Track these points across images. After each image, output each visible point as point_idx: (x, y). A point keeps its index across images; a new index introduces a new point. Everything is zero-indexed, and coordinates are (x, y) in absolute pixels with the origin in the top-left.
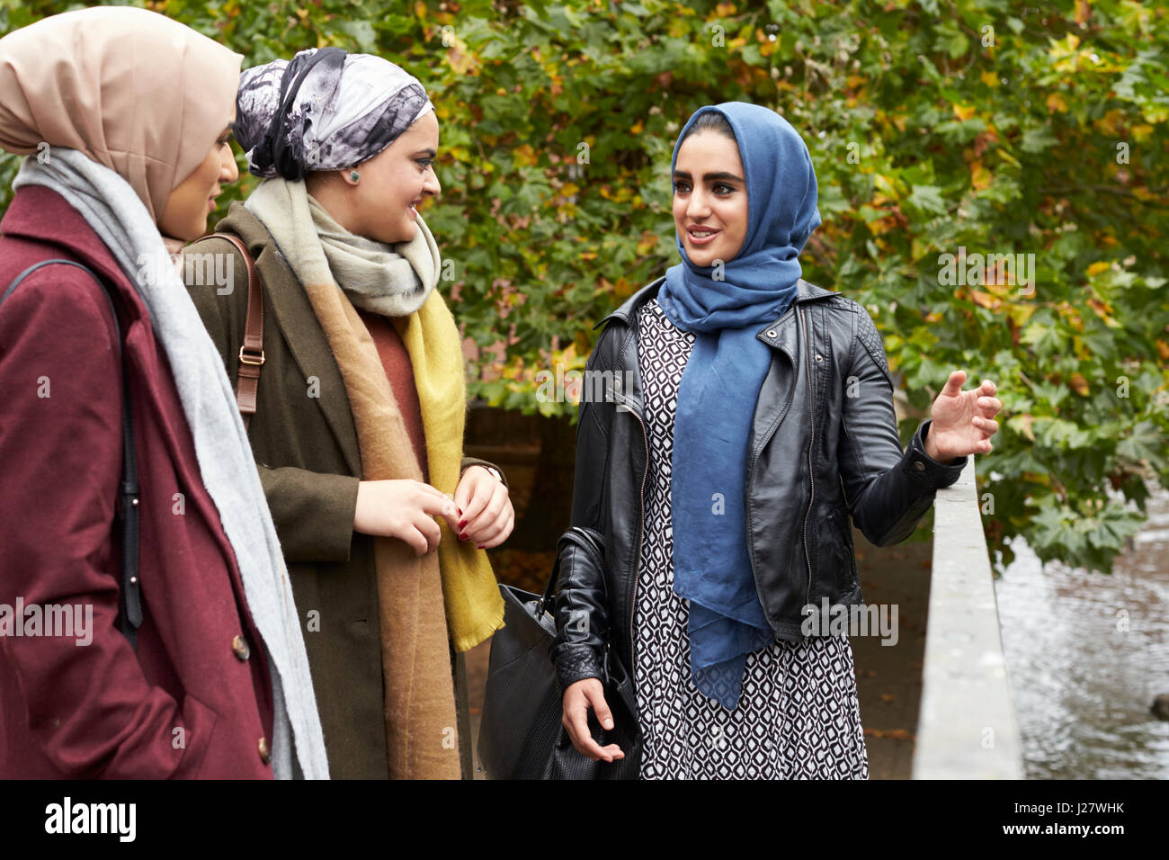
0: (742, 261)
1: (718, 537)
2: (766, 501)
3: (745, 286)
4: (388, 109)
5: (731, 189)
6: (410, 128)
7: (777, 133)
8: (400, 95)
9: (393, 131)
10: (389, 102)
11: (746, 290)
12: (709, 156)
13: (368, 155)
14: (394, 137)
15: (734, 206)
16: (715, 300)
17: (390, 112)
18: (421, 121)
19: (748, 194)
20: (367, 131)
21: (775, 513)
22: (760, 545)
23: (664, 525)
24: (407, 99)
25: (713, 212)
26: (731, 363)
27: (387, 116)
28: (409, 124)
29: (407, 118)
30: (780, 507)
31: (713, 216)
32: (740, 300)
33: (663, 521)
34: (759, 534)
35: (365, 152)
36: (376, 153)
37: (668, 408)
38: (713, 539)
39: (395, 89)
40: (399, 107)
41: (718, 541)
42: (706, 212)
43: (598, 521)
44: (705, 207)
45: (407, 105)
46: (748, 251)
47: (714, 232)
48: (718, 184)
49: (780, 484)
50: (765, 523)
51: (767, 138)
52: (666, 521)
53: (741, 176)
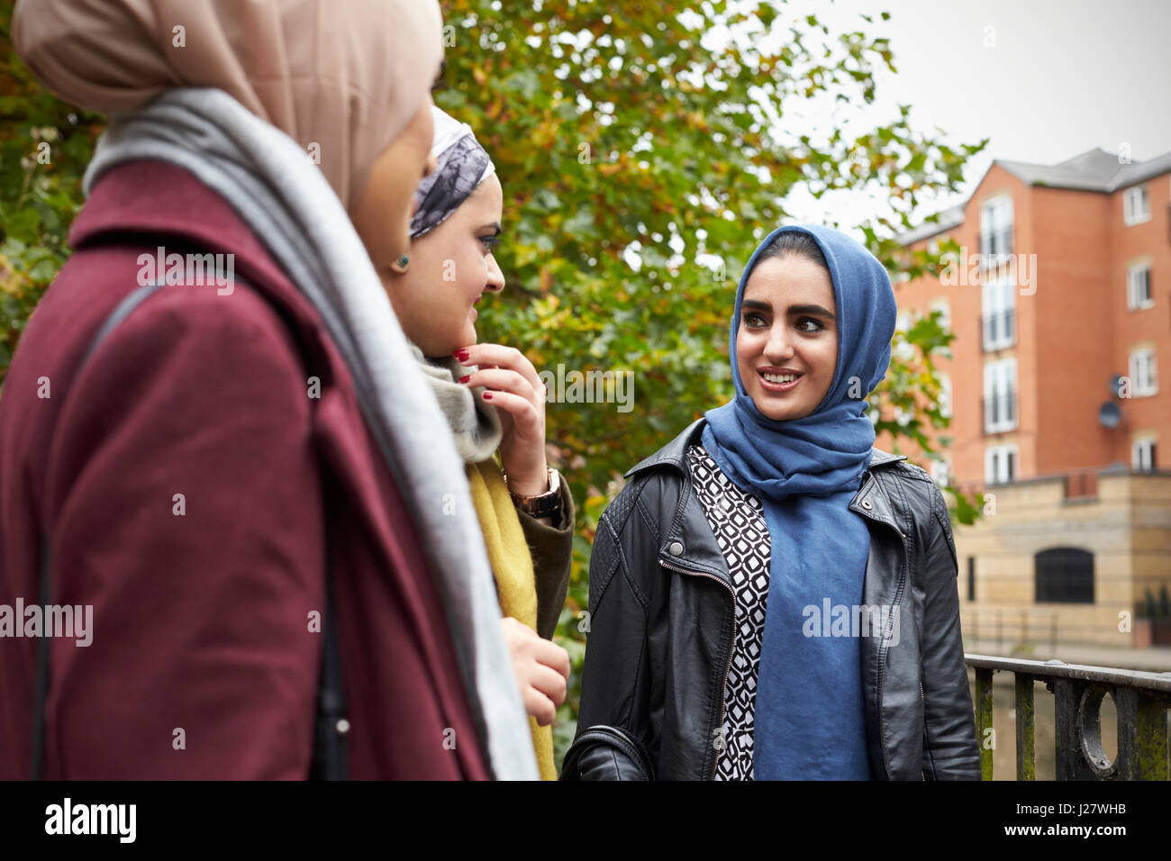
0: (820, 415)
1: (829, 754)
2: (897, 709)
3: (829, 446)
4: (448, 164)
5: (821, 326)
6: (475, 192)
7: (870, 264)
8: (459, 146)
9: (456, 194)
10: (449, 154)
11: (829, 452)
12: (796, 284)
13: (424, 228)
14: (456, 204)
15: (821, 347)
16: (794, 461)
17: (451, 168)
18: (486, 182)
19: (839, 335)
20: (423, 193)
21: (907, 724)
22: (895, 764)
23: (735, 731)
24: (469, 152)
25: (797, 352)
26: (828, 538)
27: (447, 173)
28: (474, 186)
29: (472, 178)
30: (912, 716)
31: (796, 359)
32: (825, 463)
33: (734, 726)
34: (894, 751)
35: (420, 224)
36: (434, 225)
37: (755, 586)
38: (823, 756)
39: (455, 136)
40: (461, 161)
41: (828, 759)
42: (789, 352)
43: (629, 718)
44: (788, 346)
45: (470, 160)
46: (829, 405)
47: (798, 375)
48: (801, 318)
49: (908, 688)
50: (899, 737)
51: (859, 269)
52: (738, 725)
53: (833, 312)
